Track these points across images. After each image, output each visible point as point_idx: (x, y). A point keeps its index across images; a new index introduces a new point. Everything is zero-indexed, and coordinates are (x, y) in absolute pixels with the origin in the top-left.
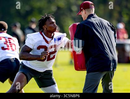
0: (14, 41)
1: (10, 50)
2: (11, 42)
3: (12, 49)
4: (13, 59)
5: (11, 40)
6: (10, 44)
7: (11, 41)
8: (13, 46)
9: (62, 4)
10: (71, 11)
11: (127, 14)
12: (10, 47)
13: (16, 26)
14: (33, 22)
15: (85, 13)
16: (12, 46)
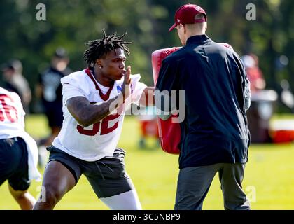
0: (12, 101)
1: (6, 119)
2: (6, 102)
3: (9, 117)
4: (13, 139)
5: (5, 99)
6: (5, 107)
7: (7, 100)
8: (12, 112)
9: (118, 16)
10: (138, 31)
11: (262, 36)
12: (5, 115)
13: (12, 68)
14: (59, 57)
15: (185, 32)
16: (9, 113)
